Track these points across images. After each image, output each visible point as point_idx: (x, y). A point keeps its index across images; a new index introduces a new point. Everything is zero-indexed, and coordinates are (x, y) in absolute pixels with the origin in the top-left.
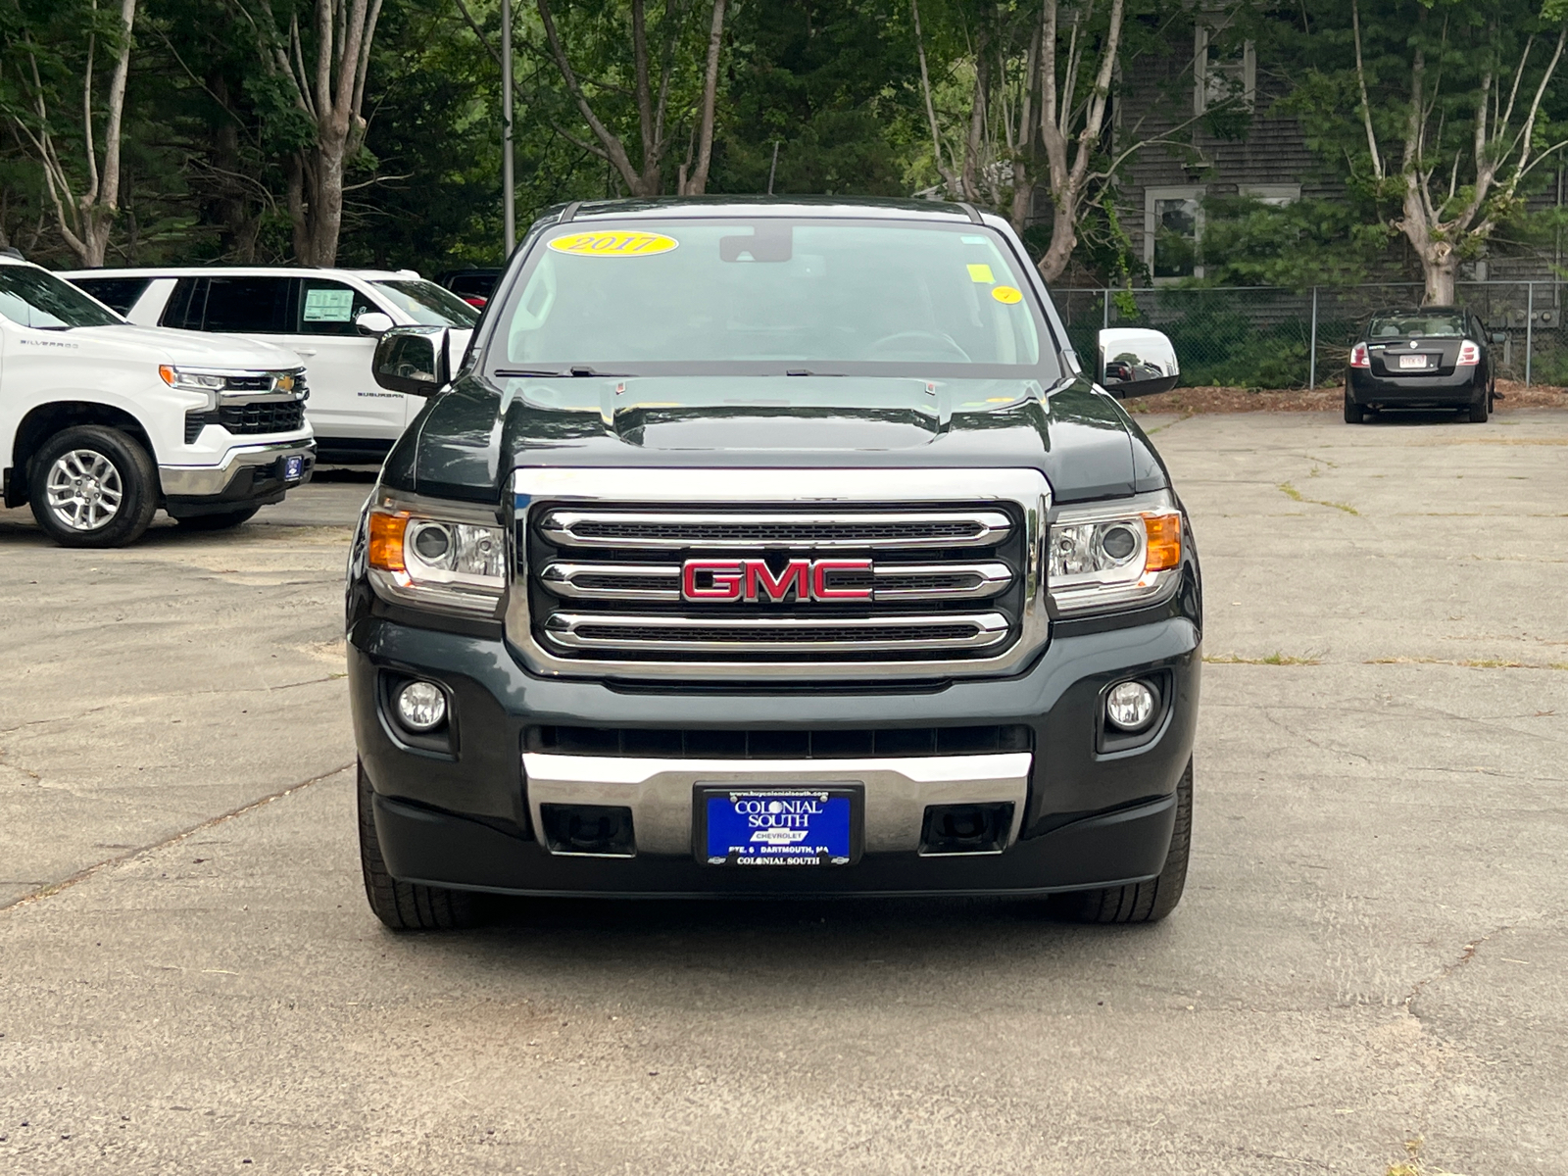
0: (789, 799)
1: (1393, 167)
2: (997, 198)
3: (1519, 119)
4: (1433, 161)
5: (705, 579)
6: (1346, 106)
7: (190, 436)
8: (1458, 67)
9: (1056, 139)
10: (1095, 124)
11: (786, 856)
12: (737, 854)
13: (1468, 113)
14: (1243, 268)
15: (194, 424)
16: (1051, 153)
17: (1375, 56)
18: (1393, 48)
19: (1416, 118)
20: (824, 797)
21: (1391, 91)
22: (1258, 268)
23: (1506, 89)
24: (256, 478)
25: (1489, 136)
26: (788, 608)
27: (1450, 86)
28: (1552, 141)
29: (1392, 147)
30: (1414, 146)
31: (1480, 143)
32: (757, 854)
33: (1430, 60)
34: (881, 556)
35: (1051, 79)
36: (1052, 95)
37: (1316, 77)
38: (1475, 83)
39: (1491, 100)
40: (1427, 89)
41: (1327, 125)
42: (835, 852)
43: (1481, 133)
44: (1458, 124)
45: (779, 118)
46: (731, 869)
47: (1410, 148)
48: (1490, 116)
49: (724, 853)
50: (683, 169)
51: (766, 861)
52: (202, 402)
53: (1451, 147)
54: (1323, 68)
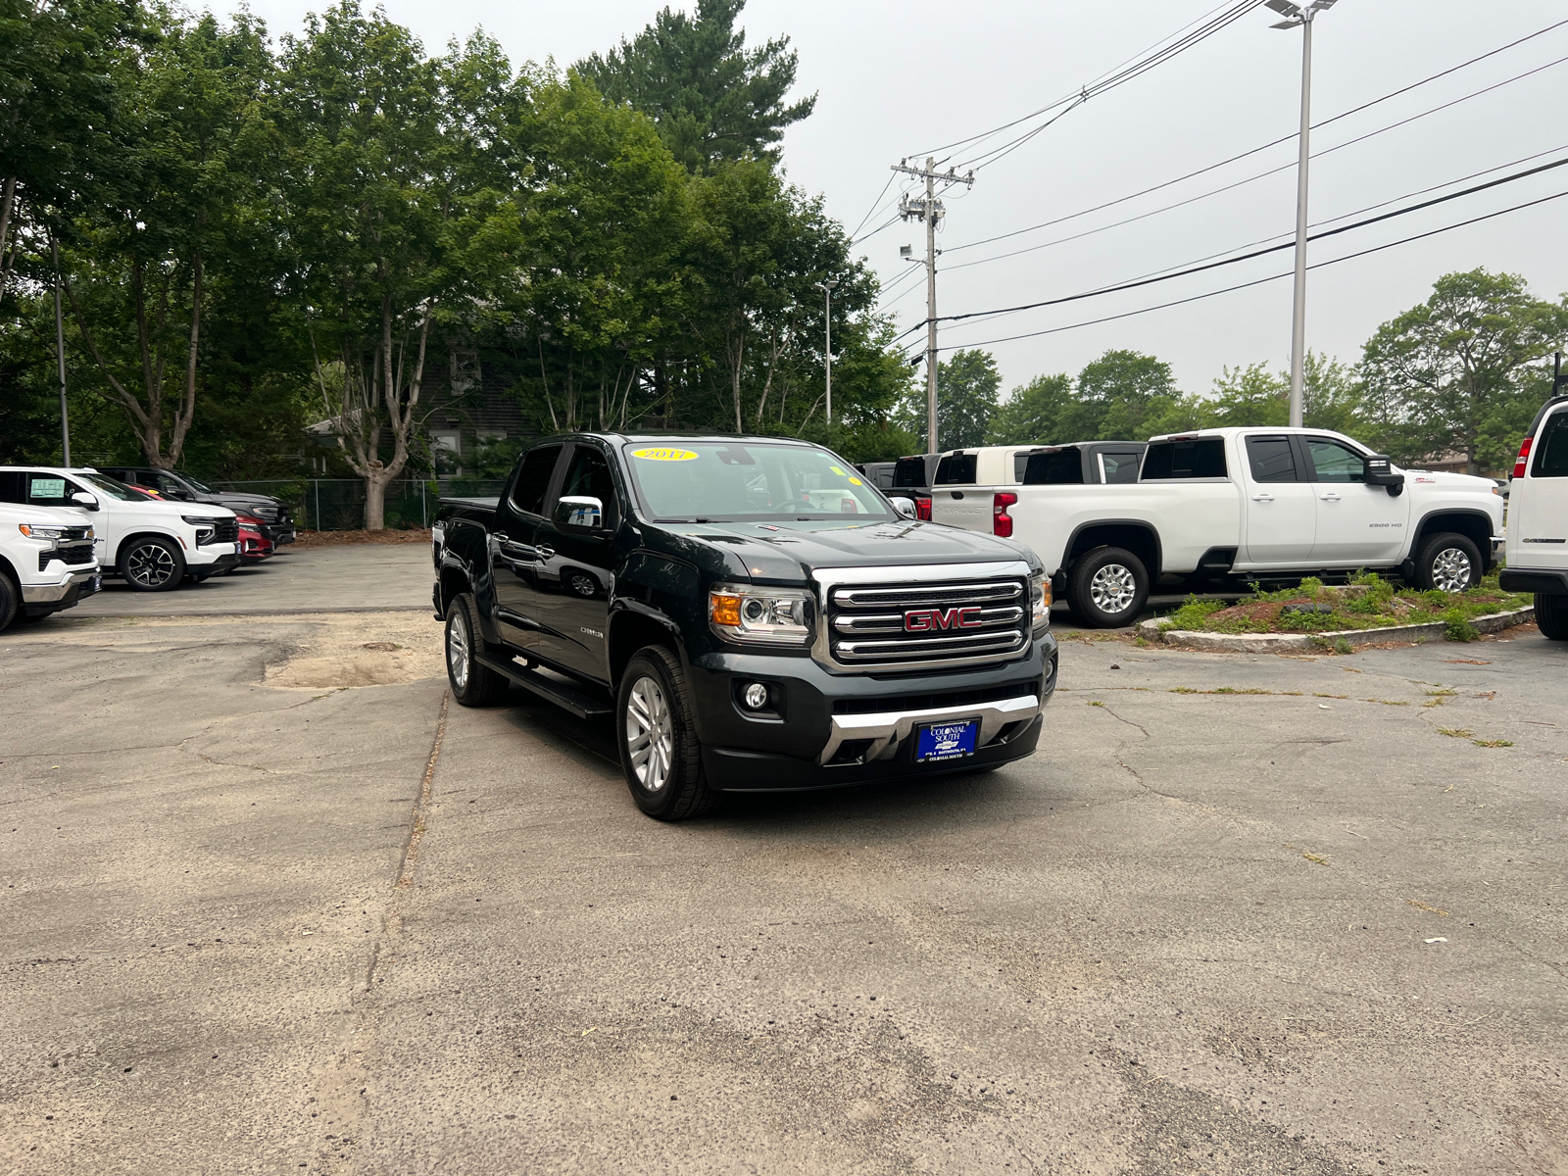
0: (952, 727)
1: (562, 425)
2: (361, 433)
3: (618, 404)
4: (580, 422)
5: (914, 620)
6: (540, 396)
7: (42, 568)
8: (590, 379)
9: (393, 404)
10: (415, 397)
11: (949, 755)
12: (929, 756)
13: (595, 401)
14: (493, 470)
15: (44, 559)
16: (392, 411)
17: (551, 372)
18: (559, 368)
19: (571, 402)
20: (968, 723)
21: (558, 388)
22: (501, 471)
23: (611, 390)
24: (80, 590)
25: (605, 413)
26: (950, 633)
27: (586, 388)
28: (634, 415)
29: (561, 414)
30: (571, 415)
31: (601, 415)
32: (937, 755)
33: (575, 375)
34: (985, 605)
35: (390, 375)
36: (391, 383)
37: (524, 380)
38: (598, 387)
39: (605, 396)
40: (576, 389)
41: (531, 403)
42: (968, 751)
43: (601, 410)
44: (591, 406)
45: (235, 388)
46: (927, 763)
47: (570, 416)
48: (605, 403)
49: (924, 757)
50: (177, 413)
51: (942, 758)
52: (47, 546)
53: (587, 416)
54: (526, 375)
